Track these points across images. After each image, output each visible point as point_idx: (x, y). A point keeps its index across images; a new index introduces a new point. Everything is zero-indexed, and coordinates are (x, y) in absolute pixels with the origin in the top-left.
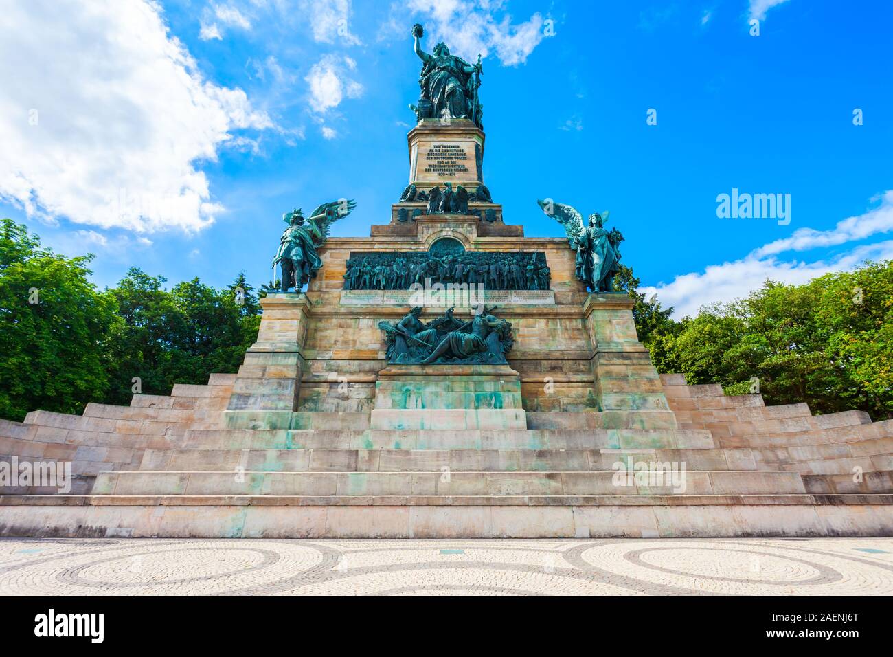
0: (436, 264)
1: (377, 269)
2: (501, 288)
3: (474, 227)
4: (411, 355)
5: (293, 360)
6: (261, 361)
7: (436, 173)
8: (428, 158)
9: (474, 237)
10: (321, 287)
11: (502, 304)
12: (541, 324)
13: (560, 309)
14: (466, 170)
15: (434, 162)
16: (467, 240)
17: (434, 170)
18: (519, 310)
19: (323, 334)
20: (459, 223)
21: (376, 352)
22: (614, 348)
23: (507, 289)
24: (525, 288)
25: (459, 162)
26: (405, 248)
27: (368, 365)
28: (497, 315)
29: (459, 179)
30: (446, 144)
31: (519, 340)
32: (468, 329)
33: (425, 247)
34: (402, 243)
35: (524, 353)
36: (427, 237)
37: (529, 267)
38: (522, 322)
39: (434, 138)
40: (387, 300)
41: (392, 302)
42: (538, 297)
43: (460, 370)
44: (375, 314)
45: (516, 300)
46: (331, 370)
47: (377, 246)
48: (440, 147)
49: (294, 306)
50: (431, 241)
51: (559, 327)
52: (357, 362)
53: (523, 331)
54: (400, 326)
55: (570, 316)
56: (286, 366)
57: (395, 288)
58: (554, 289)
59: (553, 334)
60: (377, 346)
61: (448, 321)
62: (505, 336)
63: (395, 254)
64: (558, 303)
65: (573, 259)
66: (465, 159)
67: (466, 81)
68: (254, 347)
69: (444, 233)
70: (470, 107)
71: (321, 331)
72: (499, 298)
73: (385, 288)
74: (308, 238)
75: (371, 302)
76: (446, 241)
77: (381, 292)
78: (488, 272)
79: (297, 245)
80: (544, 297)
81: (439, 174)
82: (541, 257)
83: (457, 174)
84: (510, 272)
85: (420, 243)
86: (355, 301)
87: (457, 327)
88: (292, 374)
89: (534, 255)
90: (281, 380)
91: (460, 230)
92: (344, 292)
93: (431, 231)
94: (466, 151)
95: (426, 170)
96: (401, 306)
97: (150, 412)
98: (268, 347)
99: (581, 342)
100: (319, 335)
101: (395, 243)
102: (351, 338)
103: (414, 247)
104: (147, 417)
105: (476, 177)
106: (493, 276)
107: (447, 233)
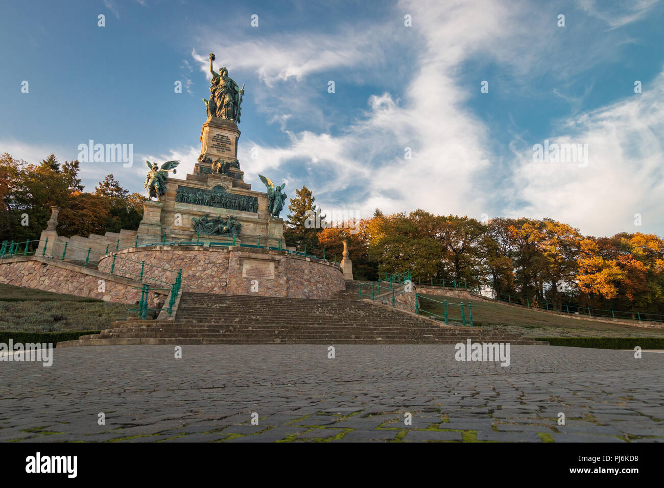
0: (215, 196)
1: (190, 195)
2: (239, 210)
3: (231, 183)
4: (204, 231)
5: (159, 228)
6: (146, 227)
7: (216, 149)
8: (213, 140)
9: (231, 187)
10: (165, 199)
11: (239, 216)
12: (252, 225)
13: (259, 221)
14: (230, 150)
15: (215, 143)
16: (228, 188)
17: (216, 148)
18: (244, 219)
19: (168, 219)
20: (226, 180)
21: (189, 228)
22: (274, 237)
23: (241, 210)
24: (248, 211)
25: (227, 145)
26: (202, 187)
27: (186, 233)
28: (236, 220)
29: (226, 154)
30: (222, 134)
31: (243, 230)
32: (225, 224)
33: (210, 188)
34: (201, 185)
35: (244, 235)
36: (212, 184)
37: (251, 203)
38: (245, 223)
39: (217, 130)
40: (195, 208)
41: (196, 209)
42: (252, 215)
43: (222, 238)
44: (189, 213)
45: (244, 215)
46: (172, 233)
47: (190, 185)
48: (219, 135)
49: (158, 207)
50: (213, 186)
51: (258, 227)
52: (182, 231)
53: (245, 227)
54: (201, 220)
55: (262, 224)
56: (157, 230)
57: (197, 204)
58: (259, 213)
59: (255, 229)
60: (189, 226)
61: (218, 221)
62: (239, 228)
63: (198, 190)
64: (259, 218)
65: (268, 202)
66: (230, 144)
67: (235, 94)
68: (142, 221)
69: (219, 184)
70: (236, 113)
71: (167, 217)
72: (238, 213)
73: (194, 203)
74: (161, 178)
75: (187, 208)
76: (219, 187)
77: (191, 205)
78: (235, 203)
79: (157, 181)
80: (254, 215)
81: (218, 150)
82: (256, 200)
83: (226, 152)
84: (243, 204)
85: (208, 186)
86: (180, 207)
87: (221, 223)
88: (159, 233)
89: (253, 199)
90: (155, 235)
91: (226, 183)
92: (176, 203)
93: (213, 182)
94: (231, 140)
95: (212, 147)
96: (199, 211)
97: (98, 241)
98: (148, 222)
99: (264, 234)
100: (166, 219)
101: (198, 185)
103: (206, 187)
104: (97, 243)
105: (234, 155)
106: (236, 204)
107: (220, 183)
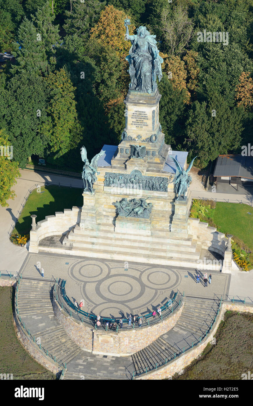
0: (132, 180)
2: (152, 190)
3: (145, 168)
4: (124, 213)
7: (135, 126)
8: (132, 118)
9: (145, 171)
10: (97, 183)
12: (162, 202)
13: (168, 199)
14: (147, 125)
15: (134, 120)
16: (143, 172)
17: (135, 124)
22: (178, 217)
24: (159, 191)
25: (145, 121)
26: (123, 172)
27: (113, 211)
30: (140, 110)
32: (140, 206)
33: (129, 173)
35: (156, 211)
36: (129, 170)
37: (162, 184)
38: (156, 201)
39: (135, 106)
42: (163, 194)
43: (136, 220)
45: (156, 194)
46: (104, 211)
47: (113, 171)
48: (137, 111)
50: (131, 171)
51: (167, 204)
52: (110, 209)
53: (156, 204)
54: (121, 205)
55: (171, 202)
56: (93, 213)
58: (168, 192)
62: (150, 210)
63: (120, 174)
66: (147, 119)
69: (136, 168)
71: (100, 199)
72: (151, 193)
78: (149, 184)
81: (137, 127)
83: (144, 127)
84: (155, 185)
86: (108, 190)
87: (137, 203)
89: (164, 179)
90: (92, 217)
92: (105, 187)
93: (131, 167)
94: (149, 115)
95: (132, 124)
101: (119, 171)
102: (108, 202)
105: (151, 129)
106: (150, 186)
